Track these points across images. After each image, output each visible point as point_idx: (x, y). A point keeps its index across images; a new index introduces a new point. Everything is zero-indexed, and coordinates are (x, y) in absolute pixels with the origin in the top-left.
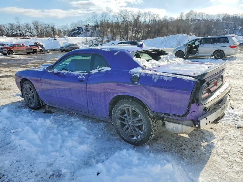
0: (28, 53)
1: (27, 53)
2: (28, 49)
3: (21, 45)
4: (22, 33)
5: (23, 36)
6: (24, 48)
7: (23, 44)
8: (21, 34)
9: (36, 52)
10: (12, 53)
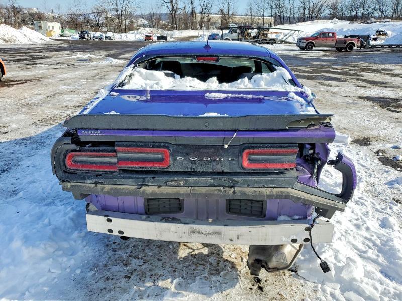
0: (339, 50)
1: (337, 48)
2: (340, 41)
3: (330, 34)
4: (366, 12)
5: (365, 18)
6: (333, 40)
7: (333, 34)
8: (364, 15)
9: (351, 48)
10: (312, 48)
